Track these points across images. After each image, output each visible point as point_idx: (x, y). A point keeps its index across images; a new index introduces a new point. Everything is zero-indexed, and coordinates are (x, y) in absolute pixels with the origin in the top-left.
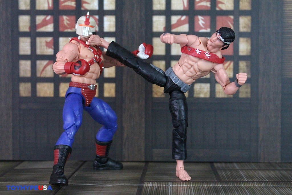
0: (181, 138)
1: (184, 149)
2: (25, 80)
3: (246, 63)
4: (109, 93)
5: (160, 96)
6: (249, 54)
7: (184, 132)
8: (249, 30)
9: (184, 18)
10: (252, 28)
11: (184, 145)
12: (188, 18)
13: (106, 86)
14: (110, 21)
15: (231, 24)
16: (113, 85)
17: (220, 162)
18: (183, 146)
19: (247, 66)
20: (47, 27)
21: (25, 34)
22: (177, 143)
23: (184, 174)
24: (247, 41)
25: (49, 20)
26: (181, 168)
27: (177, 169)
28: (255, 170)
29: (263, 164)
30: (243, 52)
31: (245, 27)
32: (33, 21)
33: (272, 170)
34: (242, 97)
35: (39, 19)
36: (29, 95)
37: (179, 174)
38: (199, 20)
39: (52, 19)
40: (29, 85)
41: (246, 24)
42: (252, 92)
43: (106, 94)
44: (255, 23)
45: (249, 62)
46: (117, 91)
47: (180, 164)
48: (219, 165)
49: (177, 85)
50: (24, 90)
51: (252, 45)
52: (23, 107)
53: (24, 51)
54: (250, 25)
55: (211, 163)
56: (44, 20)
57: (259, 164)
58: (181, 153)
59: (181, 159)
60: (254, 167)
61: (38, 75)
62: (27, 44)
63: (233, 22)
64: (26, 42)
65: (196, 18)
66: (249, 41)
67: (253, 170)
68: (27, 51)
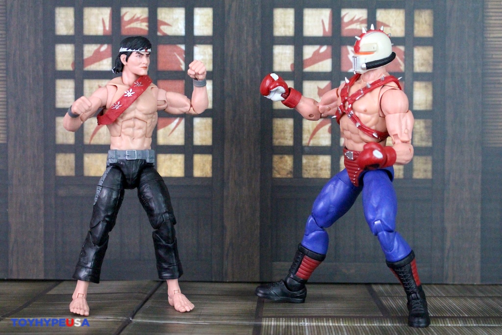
0: (166, 244)
1: (174, 261)
2: (65, 149)
3: (425, 122)
4: (202, 170)
5: (284, 177)
6: (429, 108)
7: (170, 235)
8: (430, 70)
9: (324, 49)
10: (434, 65)
11: (174, 254)
12: (330, 49)
13: (198, 158)
14: (205, 54)
15: (401, 59)
16: (208, 158)
17: (382, 284)
18: (172, 256)
19: (426, 128)
20: (101, 62)
21: (65, 75)
22: (162, 252)
23: (182, 302)
24: (426, 87)
25: (106, 51)
26: (176, 292)
27: (169, 294)
28: (441, 297)
29: (452, 287)
30: (419, 105)
31: (422, 65)
32: (79, 54)
33: (470, 297)
34: (418, 177)
35: (89, 50)
36: (72, 173)
37: (173, 302)
38: (348, 53)
39: (110, 50)
40: (71, 158)
41: (425, 60)
42: (434, 171)
43: (197, 173)
44: (439, 59)
45: (430, 121)
46: (214, 168)
47: (173, 286)
48: (381, 288)
49: (137, 160)
50: (64, 165)
51: (434, 95)
52: (62, 192)
53: (64, 102)
54: (431, 61)
55: (368, 284)
56: (97, 52)
57: (445, 286)
58: (171, 268)
59: (172, 278)
60: (439, 292)
61: (87, 141)
62: (68, 90)
63: (404, 57)
64: (68, 88)
65: (343, 49)
66: (430, 87)
67: (439, 297)
68: (69, 102)
